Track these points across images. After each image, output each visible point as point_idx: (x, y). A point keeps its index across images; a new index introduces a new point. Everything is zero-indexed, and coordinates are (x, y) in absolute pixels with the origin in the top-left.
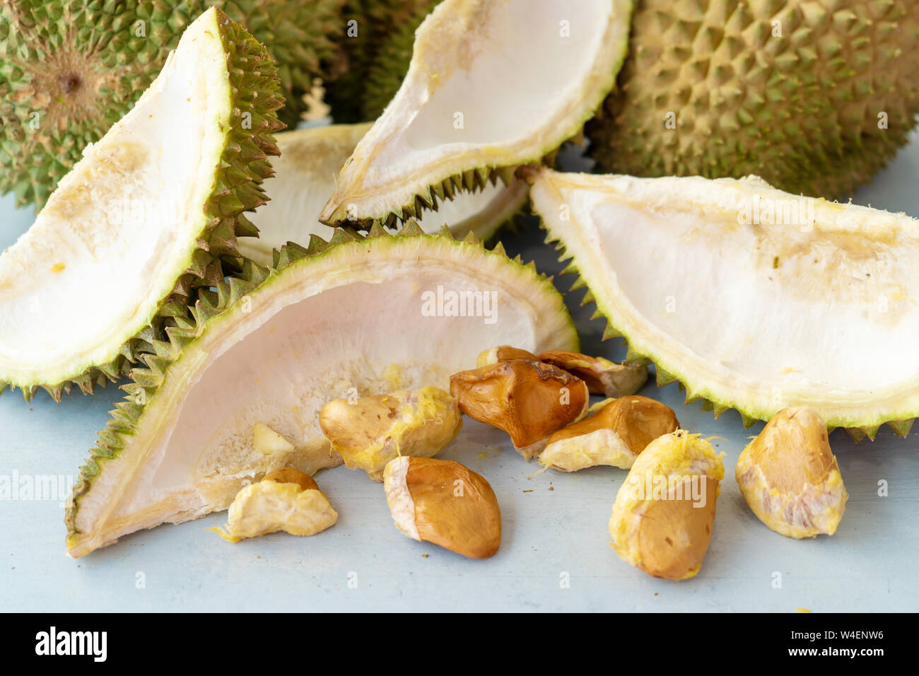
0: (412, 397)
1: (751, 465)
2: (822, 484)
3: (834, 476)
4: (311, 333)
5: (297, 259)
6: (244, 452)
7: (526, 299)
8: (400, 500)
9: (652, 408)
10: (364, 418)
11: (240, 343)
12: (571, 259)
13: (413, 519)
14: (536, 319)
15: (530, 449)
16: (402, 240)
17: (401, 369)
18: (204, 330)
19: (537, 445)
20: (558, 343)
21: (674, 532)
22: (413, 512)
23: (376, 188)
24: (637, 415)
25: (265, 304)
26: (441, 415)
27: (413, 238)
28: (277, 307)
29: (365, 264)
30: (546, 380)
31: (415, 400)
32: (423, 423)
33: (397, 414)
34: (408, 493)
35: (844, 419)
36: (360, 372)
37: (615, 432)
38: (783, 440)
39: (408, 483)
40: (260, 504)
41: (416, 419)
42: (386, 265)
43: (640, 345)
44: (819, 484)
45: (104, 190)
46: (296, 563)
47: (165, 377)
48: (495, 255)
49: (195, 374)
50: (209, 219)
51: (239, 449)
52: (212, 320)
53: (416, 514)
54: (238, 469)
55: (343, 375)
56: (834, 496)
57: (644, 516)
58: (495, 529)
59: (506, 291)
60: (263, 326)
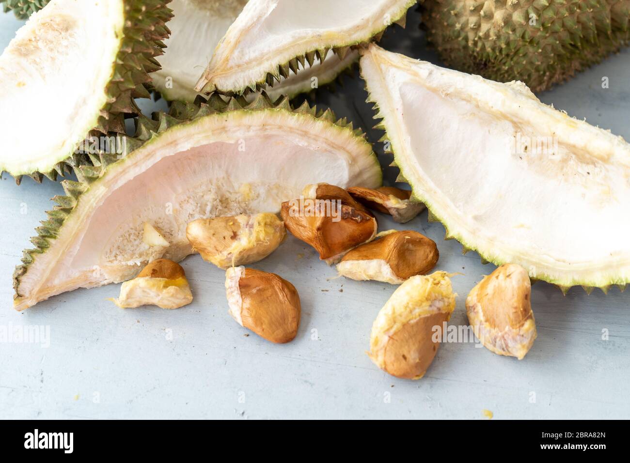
0: (250, 223)
1: (476, 302)
2: (518, 329)
3: (528, 325)
4: (190, 159)
5: (173, 125)
6: (137, 242)
7: (344, 149)
8: (233, 296)
9: (420, 241)
10: (214, 238)
11: (130, 181)
12: (382, 119)
13: (240, 311)
14: (350, 162)
15: (331, 260)
16: (251, 113)
17: (251, 186)
18: (105, 173)
19: (337, 256)
20: (366, 176)
21: (409, 352)
22: (241, 306)
23: (239, 66)
24: (408, 246)
25: (149, 155)
26: (268, 239)
27: (260, 111)
28: (158, 157)
29: (224, 129)
30: (346, 219)
31: (252, 226)
32: (254, 246)
33: (238, 237)
34: (239, 292)
35: (548, 276)
36: (223, 186)
37: (388, 263)
38: (499, 291)
39: (240, 285)
40: (138, 293)
41: (249, 243)
42: (239, 130)
43: (420, 193)
44: (516, 329)
45: (48, 42)
46: (162, 329)
47: (78, 202)
48: (321, 122)
49: (98, 201)
50: (108, 98)
51: (133, 241)
52: (111, 166)
53: (242, 309)
54: (130, 258)
55: (210, 189)
56: (525, 337)
57: (391, 338)
58: (294, 325)
59: (329, 145)
60: (147, 170)
